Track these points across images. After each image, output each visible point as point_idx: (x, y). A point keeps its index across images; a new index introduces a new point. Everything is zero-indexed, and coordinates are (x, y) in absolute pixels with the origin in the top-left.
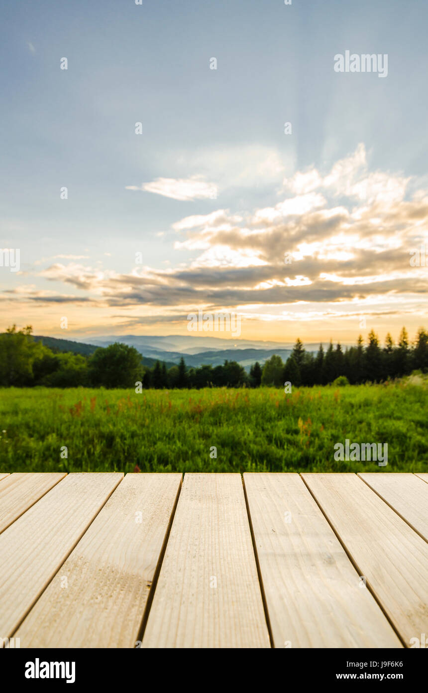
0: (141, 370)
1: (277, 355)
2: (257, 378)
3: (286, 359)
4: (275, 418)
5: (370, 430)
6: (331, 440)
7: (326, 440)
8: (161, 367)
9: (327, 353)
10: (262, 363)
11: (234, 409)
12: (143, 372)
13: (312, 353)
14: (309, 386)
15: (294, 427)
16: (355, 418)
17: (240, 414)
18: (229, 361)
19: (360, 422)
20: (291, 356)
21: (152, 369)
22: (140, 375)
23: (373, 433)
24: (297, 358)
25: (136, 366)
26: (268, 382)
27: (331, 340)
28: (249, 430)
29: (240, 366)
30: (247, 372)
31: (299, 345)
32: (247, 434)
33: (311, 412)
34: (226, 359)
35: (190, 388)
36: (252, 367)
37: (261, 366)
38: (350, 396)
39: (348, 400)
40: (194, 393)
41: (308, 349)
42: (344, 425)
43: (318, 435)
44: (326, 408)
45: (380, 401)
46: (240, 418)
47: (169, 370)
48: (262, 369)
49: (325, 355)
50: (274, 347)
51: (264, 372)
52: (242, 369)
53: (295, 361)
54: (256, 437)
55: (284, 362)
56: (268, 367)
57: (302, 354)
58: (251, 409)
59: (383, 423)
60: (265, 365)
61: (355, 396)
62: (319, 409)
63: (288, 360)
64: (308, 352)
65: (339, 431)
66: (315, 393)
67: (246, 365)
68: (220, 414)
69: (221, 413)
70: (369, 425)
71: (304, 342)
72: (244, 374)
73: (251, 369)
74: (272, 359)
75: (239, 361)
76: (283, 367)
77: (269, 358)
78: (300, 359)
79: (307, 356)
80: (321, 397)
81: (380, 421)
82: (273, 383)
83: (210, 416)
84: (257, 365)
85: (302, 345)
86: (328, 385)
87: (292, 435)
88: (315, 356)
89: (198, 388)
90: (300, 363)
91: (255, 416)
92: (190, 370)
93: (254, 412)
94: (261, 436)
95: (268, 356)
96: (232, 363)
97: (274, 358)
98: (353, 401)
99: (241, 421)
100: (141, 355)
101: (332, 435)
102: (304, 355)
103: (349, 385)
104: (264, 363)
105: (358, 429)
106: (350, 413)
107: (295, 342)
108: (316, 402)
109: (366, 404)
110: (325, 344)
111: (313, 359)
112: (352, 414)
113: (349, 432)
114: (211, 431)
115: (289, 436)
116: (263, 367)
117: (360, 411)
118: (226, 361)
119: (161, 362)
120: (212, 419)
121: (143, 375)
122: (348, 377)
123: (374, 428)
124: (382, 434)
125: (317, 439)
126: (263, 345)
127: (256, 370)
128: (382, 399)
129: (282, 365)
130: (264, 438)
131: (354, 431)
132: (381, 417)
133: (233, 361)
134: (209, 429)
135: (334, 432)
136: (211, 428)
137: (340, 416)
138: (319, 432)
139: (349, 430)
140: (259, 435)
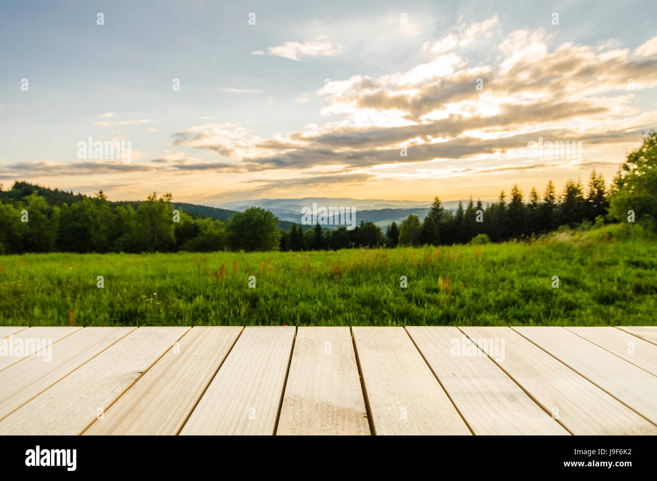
0: (278, 233)
1: (414, 214)
2: (394, 238)
3: (424, 218)
4: (414, 277)
5: (513, 287)
6: (473, 298)
7: (467, 298)
8: (297, 229)
9: (467, 211)
10: (399, 223)
11: (373, 270)
12: (280, 236)
13: (451, 211)
14: (448, 245)
15: (434, 286)
16: (497, 275)
17: (379, 274)
18: (365, 222)
19: (503, 280)
20: (429, 214)
21: (289, 232)
22: (277, 238)
23: (516, 291)
24: (435, 217)
25: (272, 230)
26: (406, 242)
27: (471, 197)
28: (389, 290)
29: (377, 227)
30: (384, 232)
31: (437, 203)
32: (386, 293)
33: (451, 271)
34: (362, 220)
35: (327, 250)
36: (389, 227)
37: (398, 226)
38: (492, 254)
39: (489, 258)
40: (331, 254)
41: (447, 208)
42: (486, 283)
43: (458, 294)
44: (466, 267)
45: (524, 259)
46: (379, 278)
47: (305, 232)
48: (398, 229)
49: (464, 213)
50: (410, 206)
51: (401, 232)
52: (379, 230)
53: (433, 220)
54: (396, 296)
55: (422, 221)
56: (405, 227)
57: (440, 212)
58: (390, 270)
59: (527, 281)
60: (402, 224)
61: (497, 254)
62: (460, 268)
63: (426, 219)
64: (447, 211)
65: (480, 289)
66: (455, 251)
67: (383, 225)
68: (358, 275)
69: (360, 274)
70: (512, 282)
71: (442, 200)
72: (380, 234)
73: (388, 230)
74: (409, 219)
75: (376, 221)
76: (421, 226)
77: (406, 218)
78: (439, 217)
79: (446, 214)
80: (461, 256)
81: (524, 279)
82: (411, 242)
83: (349, 276)
84: (394, 226)
85: (439, 204)
86: (468, 244)
87: (432, 294)
88: (454, 214)
89: (335, 250)
90: (438, 221)
91: (393, 275)
92: (326, 231)
93: (392, 272)
94: (400, 296)
95: (405, 216)
96: (368, 224)
97: (411, 217)
98: (495, 259)
99: (380, 280)
100: (277, 218)
101: (474, 294)
102: (442, 214)
103: (491, 243)
104: (401, 223)
105: (501, 287)
106: (492, 272)
107: (433, 201)
108: (456, 261)
109: (510, 261)
110: (465, 201)
111: (452, 216)
112: (494, 272)
113: (491, 290)
114: (350, 291)
115: (429, 295)
116: (400, 227)
117: (502, 269)
118: (362, 222)
119: (297, 224)
120: (351, 280)
121: (280, 239)
122: (488, 235)
123: (518, 285)
124: (526, 292)
125: (457, 297)
126: (399, 205)
127: (393, 230)
128: (527, 256)
129: (419, 225)
130: (404, 298)
131: (496, 289)
132: (525, 274)
133: (369, 222)
134: (348, 290)
135: (475, 290)
136: (350, 288)
137: (481, 275)
138: (459, 291)
139: (491, 287)
140: (399, 295)
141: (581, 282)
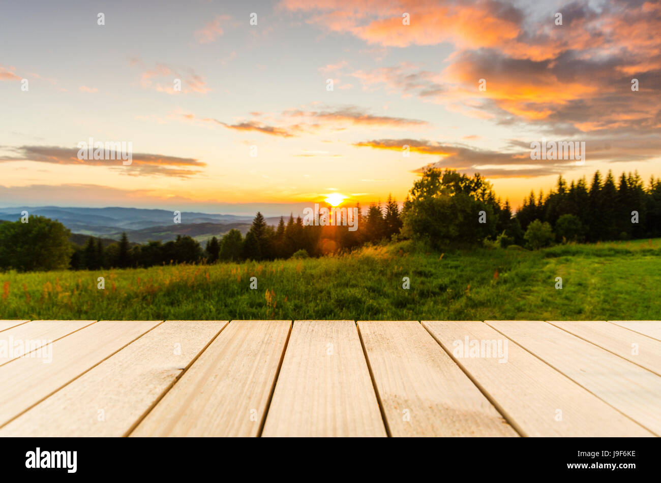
0: (69, 249)
1: (235, 229)
2: (214, 253)
3: (246, 233)
4: (238, 293)
5: (329, 297)
6: (295, 310)
7: (290, 310)
8: (96, 244)
9: (288, 227)
10: (219, 237)
11: (193, 287)
12: (71, 251)
13: (273, 227)
14: (270, 261)
15: (258, 301)
16: (316, 288)
17: (200, 291)
18: (182, 237)
19: (321, 292)
20: (251, 230)
21: (83, 247)
22: (67, 254)
23: (332, 301)
24: (257, 233)
25: (60, 244)
26: (226, 258)
27: (292, 214)
28: (212, 307)
29: (195, 242)
30: (203, 247)
31: (260, 217)
32: (209, 310)
33: (274, 285)
34: (179, 234)
35: (135, 267)
36: (208, 242)
37: (218, 241)
38: (311, 268)
39: (308, 271)
40: (141, 272)
41: (269, 224)
42: (307, 294)
43: (281, 306)
44: (288, 281)
45: (338, 271)
46: (201, 295)
47: (106, 248)
48: (219, 244)
49: (285, 229)
50: (232, 221)
51: (221, 248)
52: (198, 245)
53: (254, 235)
54: (219, 314)
55: (244, 236)
56: (226, 242)
57: (262, 228)
58: (211, 286)
59: (341, 291)
60: (223, 239)
61: (315, 267)
62: (282, 282)
63: (248, 234)
64: (269, 226)
65: (302, 301)
66: (277, 266)
67: (202, 240)
68: (176, 293)
69: (178, 292)
70: (329, 293)
71: (265, 215)
72: (199, 250)
73: (208, 245)
74: (230, 233)
75: (195, 236)
76: (243, 241)
77: (227, 233)
78: (261, 233)
79: (268, 230)
80: (283, 270)
81: (339, 289)
83: (164, 295)
84: (214, 240)
85: (262, 219)
86: (290, 259)
87: (256, 308)
88: (276, 230)
90: (261, 237)
91: (216, 292)
92: (133, 247)
93: (215, 288)
94: (223, 313)
95: (227, 230)
96: (186, 239)
97: (233, 232)
98: (313, 272)
99: (202, 298)
100: (69, 230)
101: (296, 306)
102: (264, 229)
103: (309, 258)
104: (222, 238)
105: (319, 297)
106: (311, 284)
107: (255, 215)
108: (278, 275)
109: (327, 274)
110: (286, 218)
111: (273, 232)
112: (313, 284)
113: (311, 301)
114: (167, 311)
115: (254, 310)
116: (220, 242)
117: (320, 281)
118: (179, 237)
119: (96, 238)
120: (167, 299)
121: (71, 255)
122: (307, 251)
123: (334, 295)
124: (340, 301)
125: (281, 310)
126: (220, 218)
127: (213, 246)
128: (340, 269)
129: (241, 240)
130: (227, 314)
131: (316, 299)
132: (338, 285)
133: (186, 236)
134: (164, 310)
135: (297, 301)
136: (167, 309)
137: (302, 288)
138: (283, 304)
139: (311, 299)
140: (221, 311)
141: (383, 290)
